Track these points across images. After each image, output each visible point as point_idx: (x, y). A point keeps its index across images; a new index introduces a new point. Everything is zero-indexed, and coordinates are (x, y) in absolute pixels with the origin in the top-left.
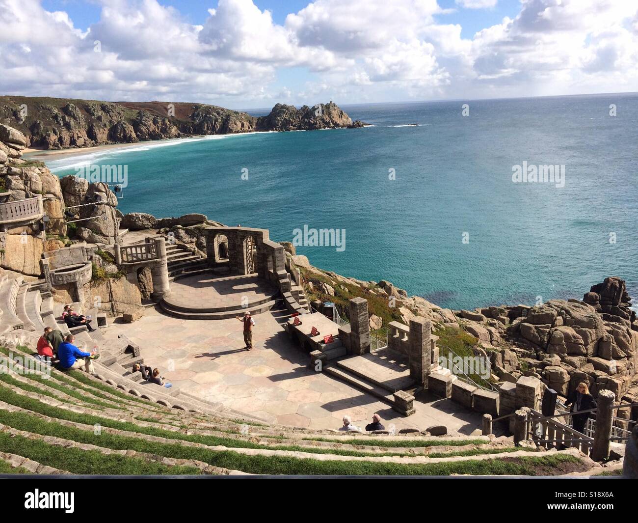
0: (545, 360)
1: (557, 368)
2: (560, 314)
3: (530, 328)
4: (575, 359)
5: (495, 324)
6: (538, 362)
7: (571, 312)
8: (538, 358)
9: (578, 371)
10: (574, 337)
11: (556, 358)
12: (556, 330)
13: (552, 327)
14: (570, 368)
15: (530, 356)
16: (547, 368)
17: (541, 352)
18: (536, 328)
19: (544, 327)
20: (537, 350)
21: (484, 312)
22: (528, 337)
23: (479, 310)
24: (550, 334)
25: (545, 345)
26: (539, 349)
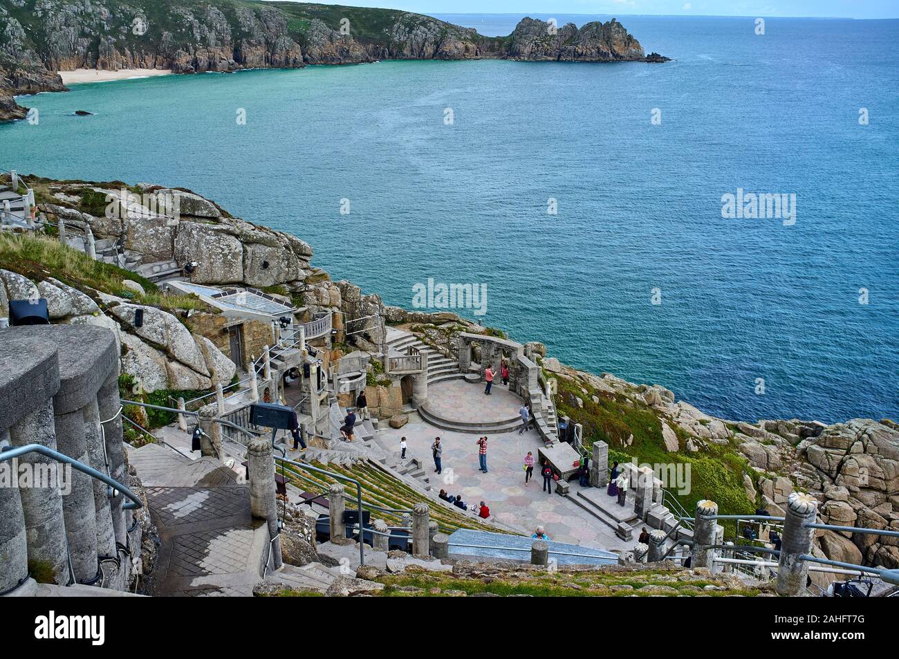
0: (829, 494)
1: (842, 504)
2: (860, 439)
3: (819, 453)
4: (870, 496)
5: (778, 443)
6: (821, 494)
7: (876, 438)
8: (822, 489)
9: (870, 511)
10: (874, 469)
11: (842, 492)
12: (850, 459)
13: (847, 454)
14: (859, 506)
15: (813, 486)
16: (828, 502)
17: (827, 483)
18: (826, 453)
19: (837, 455)
20: (823, 481)
21: (767, 427)
22: (815, 463)
23: (762, 423)
24: (842, 462)
25: (834, 475)
26: (825, 477)
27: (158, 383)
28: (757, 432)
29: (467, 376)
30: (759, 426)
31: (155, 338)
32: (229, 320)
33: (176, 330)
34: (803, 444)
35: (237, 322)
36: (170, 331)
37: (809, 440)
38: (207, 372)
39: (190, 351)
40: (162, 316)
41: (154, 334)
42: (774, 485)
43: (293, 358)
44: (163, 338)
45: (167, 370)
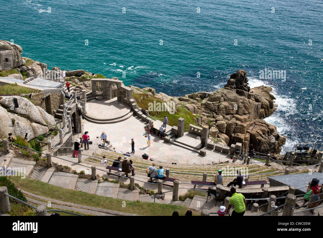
0: (217, 119)
1: (222, 121)
2: (222, 96)
3: (210, 104)
4: (228, 117)
5: (195, 102)
6: (214, 119)
7: (227, 95)
8: (214, 117)
9: (230, 122)
10: (228, 107)
11: (221, 117)
12: (221, 104)
13: (219, 102)
14: (227, 121)
15: (210, 117)
16: (218, 122)
17: (215, 115)
18: (213, 103)
19: (216, 103)
20: (213, 114)
21: (189, 97)
22: (209, 108)
23: (187, 96)
24: (218, 106)
25: (216, 111)
26: (214, 113)
27: (31, 135)
28: (187, 99)
29: (97, 97)
30: (187, 97)
31: (23, 112)
32: (44, 94)
33: (30, 106)
34: (204, 101)
35: (47, 95)
36: (28, 107)
37: (205, 100)
38: (45, 124)
39: (38, 115)
40: (23, 100)
41: (22, 110)
42: (201, 119)
43: (74, 107)
44: (26, 111)
45: (32, 127)
